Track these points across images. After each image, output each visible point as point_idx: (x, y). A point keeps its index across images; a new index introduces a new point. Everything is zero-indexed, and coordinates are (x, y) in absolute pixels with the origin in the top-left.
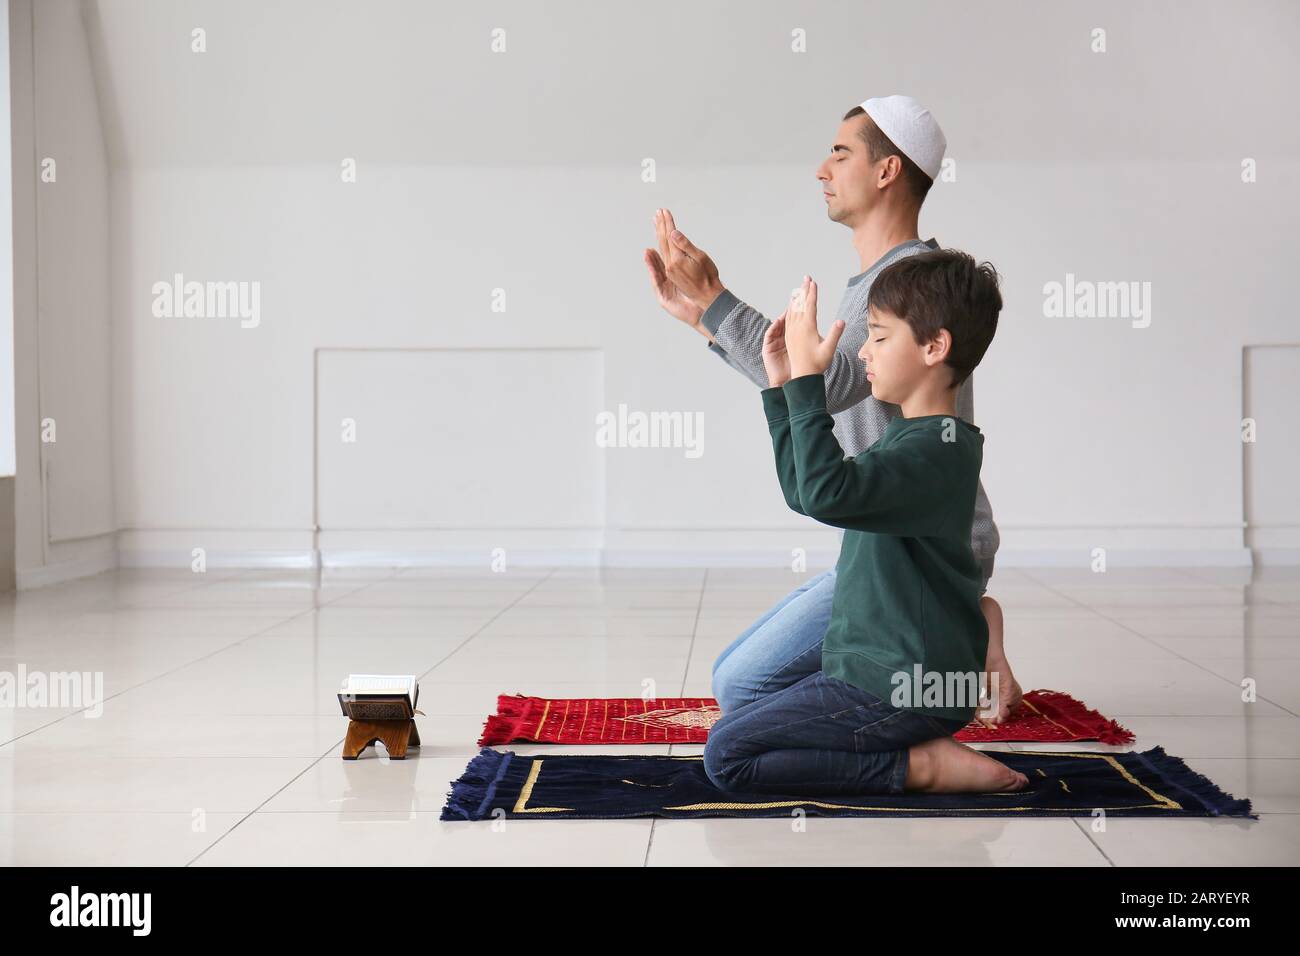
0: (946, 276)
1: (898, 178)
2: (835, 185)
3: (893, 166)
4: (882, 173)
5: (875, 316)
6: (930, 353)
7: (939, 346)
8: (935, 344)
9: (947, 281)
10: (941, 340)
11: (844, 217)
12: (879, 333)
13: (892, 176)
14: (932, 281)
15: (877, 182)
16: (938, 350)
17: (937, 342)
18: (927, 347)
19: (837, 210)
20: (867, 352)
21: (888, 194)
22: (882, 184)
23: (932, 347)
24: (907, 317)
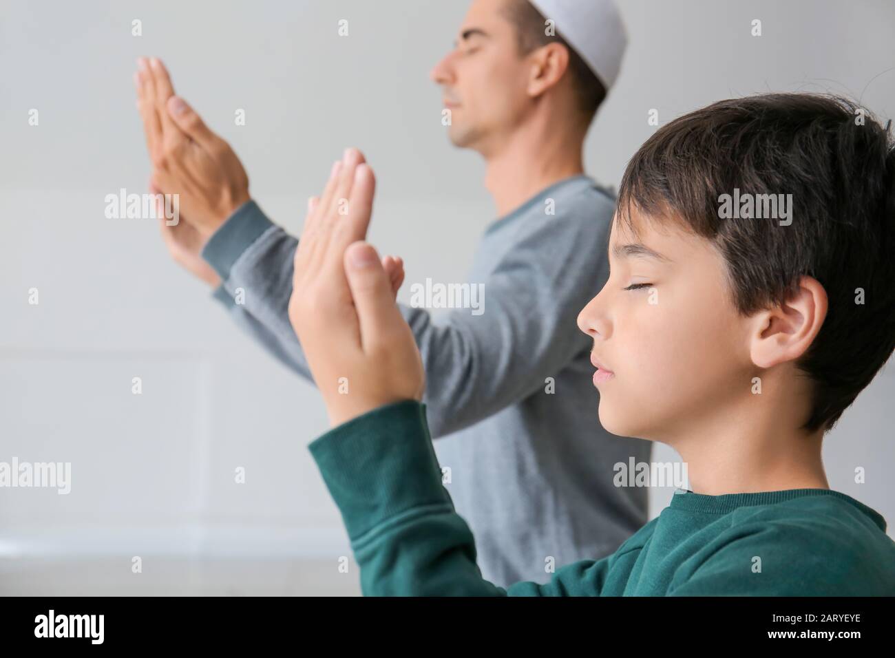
0: (833, 145)
1: (561, 80)
2: (463, 89)
3: (554, 61)
4: (535, 70)
5: (635, 228)
6: (764, 334)
7: (789, 321)
8: (779, 313)
9: (834, 160)
10: (801, 306)
11: (472, 139)
12: (641, 267)
13: (552, 77)
14: (797, 150)
15: (527, 85)
16: (785, 329)
17: (787, 311)
18: (760, 320)
19: (463, 128)
20: (601, 315)
21: (545, 107)
22: (535, 87)
23: (771, 320)
24: (720, 238)
